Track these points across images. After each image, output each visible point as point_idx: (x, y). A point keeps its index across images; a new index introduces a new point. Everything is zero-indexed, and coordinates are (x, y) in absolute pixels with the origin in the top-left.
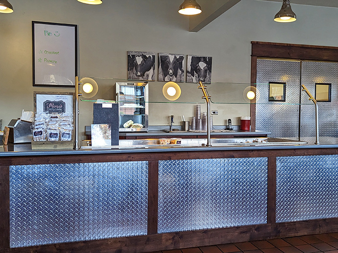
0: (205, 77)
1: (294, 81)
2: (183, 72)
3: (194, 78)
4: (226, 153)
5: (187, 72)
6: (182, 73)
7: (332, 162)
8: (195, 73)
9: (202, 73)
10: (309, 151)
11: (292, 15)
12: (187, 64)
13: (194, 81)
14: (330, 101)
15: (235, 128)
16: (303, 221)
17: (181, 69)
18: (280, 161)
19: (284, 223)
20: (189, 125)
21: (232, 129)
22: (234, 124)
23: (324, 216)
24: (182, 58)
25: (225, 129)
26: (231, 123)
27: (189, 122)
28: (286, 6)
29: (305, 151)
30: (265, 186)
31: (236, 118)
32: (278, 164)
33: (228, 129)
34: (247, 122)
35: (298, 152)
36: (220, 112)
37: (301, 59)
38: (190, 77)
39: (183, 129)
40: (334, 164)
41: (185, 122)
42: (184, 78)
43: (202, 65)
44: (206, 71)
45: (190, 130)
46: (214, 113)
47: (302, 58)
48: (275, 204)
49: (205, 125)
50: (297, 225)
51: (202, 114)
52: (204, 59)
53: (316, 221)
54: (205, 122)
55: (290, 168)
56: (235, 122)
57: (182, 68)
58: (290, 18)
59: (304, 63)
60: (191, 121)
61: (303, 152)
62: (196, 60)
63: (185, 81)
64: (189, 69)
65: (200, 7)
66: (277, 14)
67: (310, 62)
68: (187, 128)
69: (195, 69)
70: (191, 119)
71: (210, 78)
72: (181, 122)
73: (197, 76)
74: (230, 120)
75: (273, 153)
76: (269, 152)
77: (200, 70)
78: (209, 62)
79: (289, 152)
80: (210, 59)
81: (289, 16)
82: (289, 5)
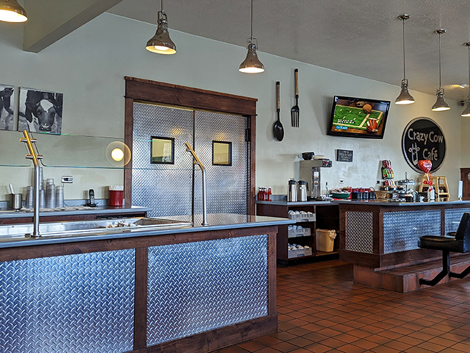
0: (51, 123)
1: (185, 136)
2: (11, 113)
3: (32, 125)
4: (67, 248)
5: (19, 114)
6: (9, 116)
7: (225, 248)
8: (33, 117)
9: (46, 117)
10: (195, 235)
11: (171, 45)
12: (19, 101)
13: (32, 129)
14: (230, 165)
15: (101, 203)
16: (187, 337)
17: (8, 109)
18: (154, 252)
19: (159, 345)
20: (21, 200)
21: (94, 205)
22: (99, 198)
23: (214, 326)
24: (9, 91)
25: (85, 206)
26: (93, 195)
27: (21, 196)
28: (162, 32)
29: (189, 235)
30: (130, 293)
31: (102, 188)
32: (151, 257)
33: (88, 205)
34: (118, 194)
35: (180, 238)
36: (76, 178)
37: (194, 108)
38: (24, 122)
39: (10, 206)
40: (226, 251)
41: (13, 196)
42: (13, 123)
43: (46, 105)
44: (52, 115)
45: (24, 208)
46: (66, 179)
47: (196, 106)
48: (146, 319)
49: (50, 199)
50: (177, 345)
51: (45, 182)
52: (50, 97)
53: (204, 334)
54: (51, 194)
55: (169, 262)
56: (101, 194)
57: (10, 108)
58: (167, 48)
59: (198, 112)
60: (25, 194)
61: (185, 237)
62: (35, 97)
63: (15, 128)
64: (23, 109)
65: (24, 11)
66: (150, 41)
67: (205, 112)
68: (17, 205)
69: (32, 110)
70: (26, 189)
71: (59, 125)
72: (6, 195)
73: (37, 121)
74: (93, 190)
75: (143, 242)
76: (137, 240)
77: (42, 112)
78: (57, 101)
79: (166, 239)
80: (60, 97)
81: (167, 46)
82: (167, 30)
